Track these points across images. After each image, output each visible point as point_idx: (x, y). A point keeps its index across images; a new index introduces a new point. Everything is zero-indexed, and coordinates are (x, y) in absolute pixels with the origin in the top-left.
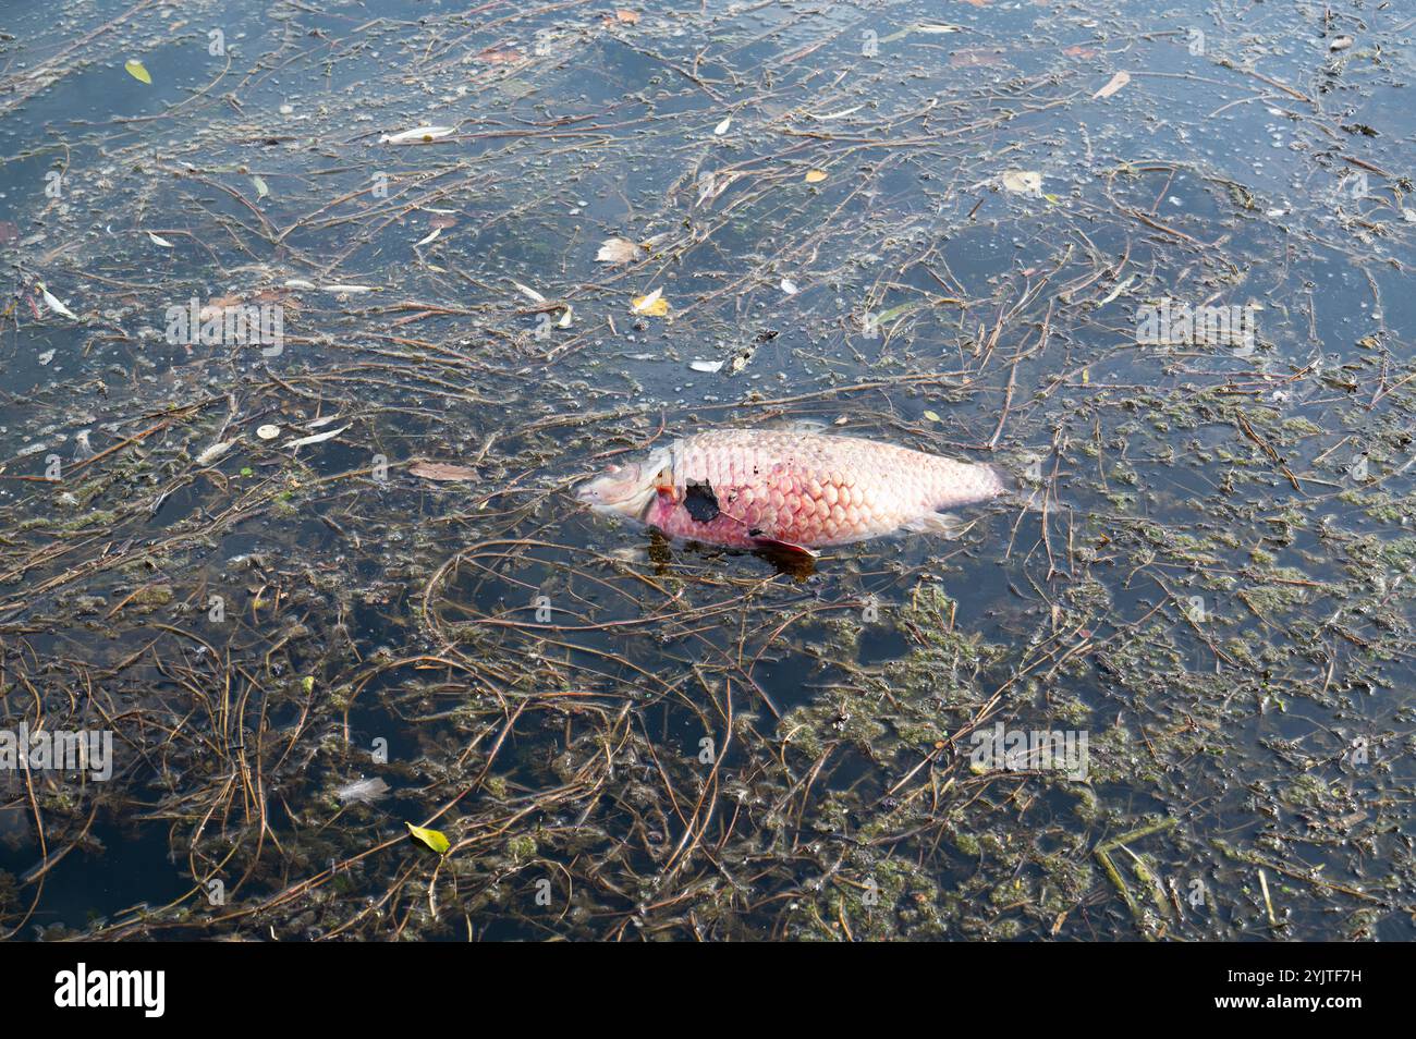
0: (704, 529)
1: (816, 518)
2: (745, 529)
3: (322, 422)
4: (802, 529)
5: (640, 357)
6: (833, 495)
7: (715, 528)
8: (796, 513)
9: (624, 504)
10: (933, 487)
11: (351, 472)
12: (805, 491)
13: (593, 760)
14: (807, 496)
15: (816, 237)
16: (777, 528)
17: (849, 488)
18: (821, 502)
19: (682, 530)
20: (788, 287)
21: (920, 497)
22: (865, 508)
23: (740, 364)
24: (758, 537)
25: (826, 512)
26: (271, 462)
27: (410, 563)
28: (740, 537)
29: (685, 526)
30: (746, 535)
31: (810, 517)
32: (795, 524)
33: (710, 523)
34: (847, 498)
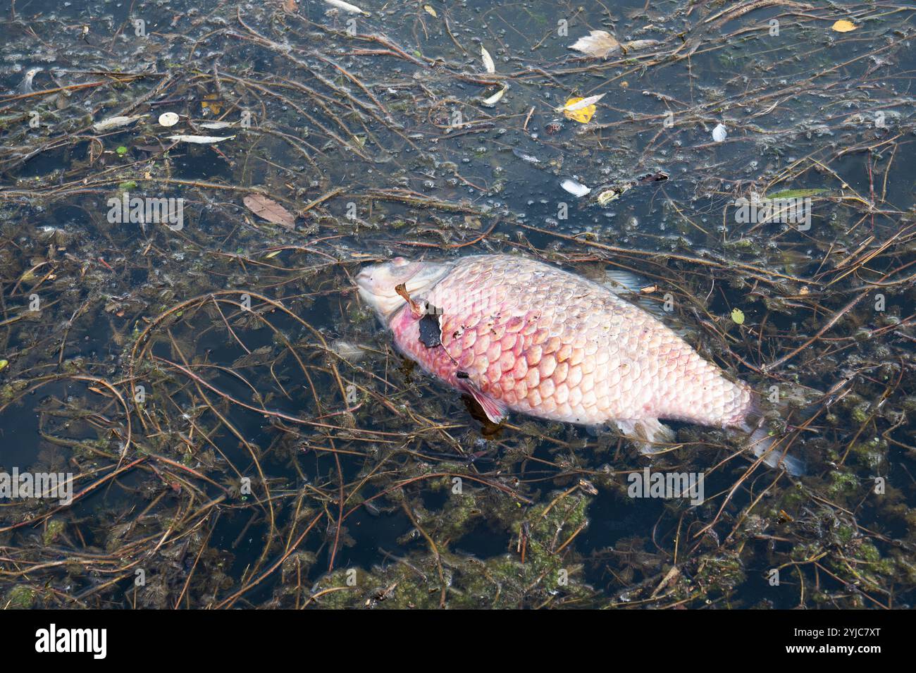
0: (424, 353)
1: (523, 383)
2: (454, 368)
3: (217, 125)
4: (507, 389)
5: (527, 158)
6: (550, 366)
7: (434, 356)
8: (506, 373)
9: (384, 299)
10: (667, 394)
11: (199, 182)
12: (524, 354)
13: (145, 540)
14: (523, 360)
15: (791, 89)
16: (485, 379)
17: (571, 367)
18: (535, 370)
19: (409, 345)
20: (719, 134)
21: (647, 399)
22: (577, 390)
23: (605, 198)
24: (463, 380)
25: (536, 382)
26: (145, 149)
27: (169, 285)
28: (448, 373)
29: (412, 343)
30: (454, 374)
31: (518, 380)
32: (500, 382)
33: (430, 350)
34: (563, 376)
